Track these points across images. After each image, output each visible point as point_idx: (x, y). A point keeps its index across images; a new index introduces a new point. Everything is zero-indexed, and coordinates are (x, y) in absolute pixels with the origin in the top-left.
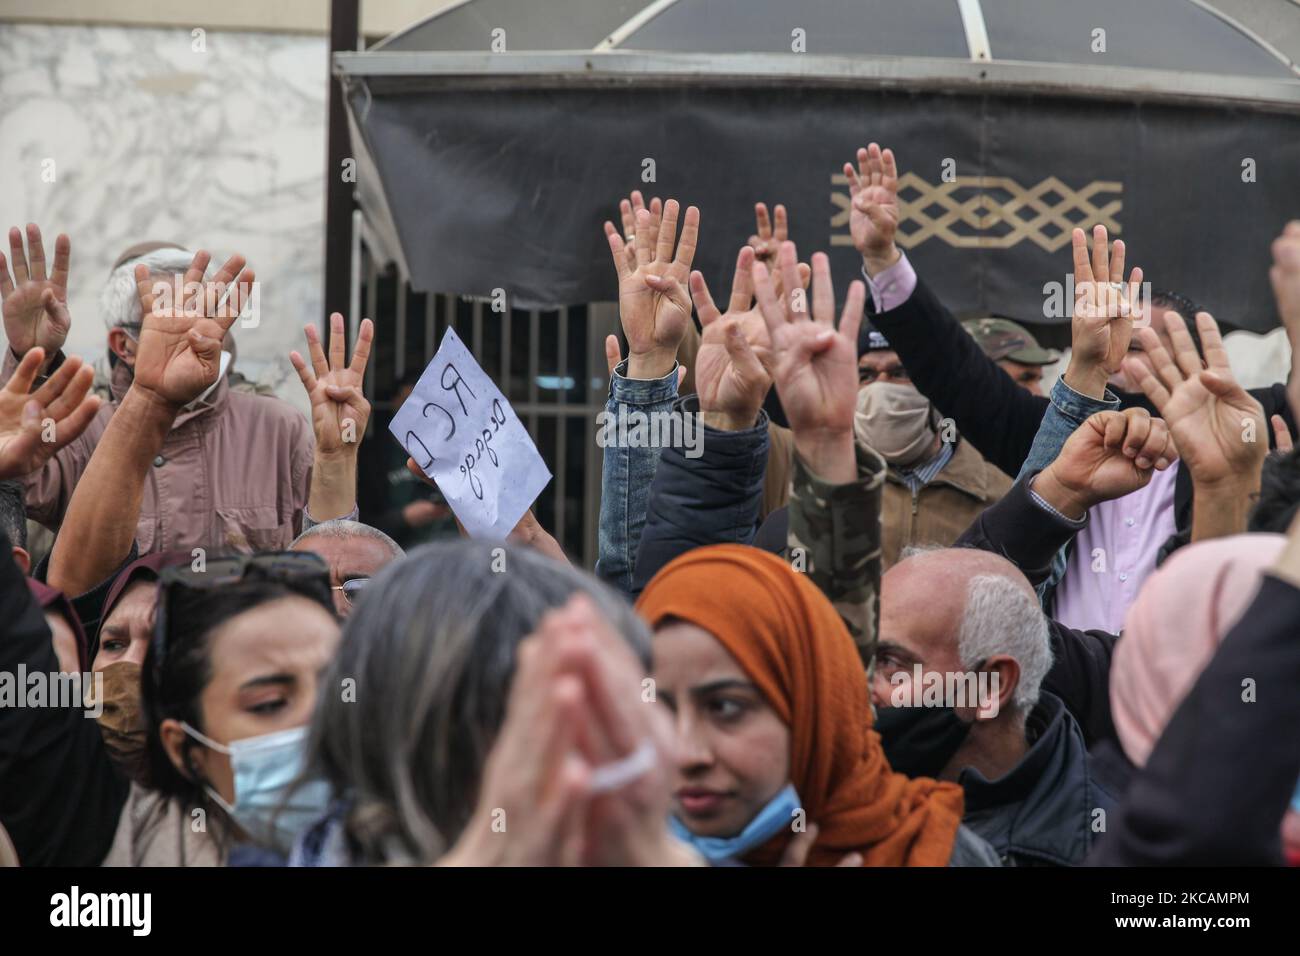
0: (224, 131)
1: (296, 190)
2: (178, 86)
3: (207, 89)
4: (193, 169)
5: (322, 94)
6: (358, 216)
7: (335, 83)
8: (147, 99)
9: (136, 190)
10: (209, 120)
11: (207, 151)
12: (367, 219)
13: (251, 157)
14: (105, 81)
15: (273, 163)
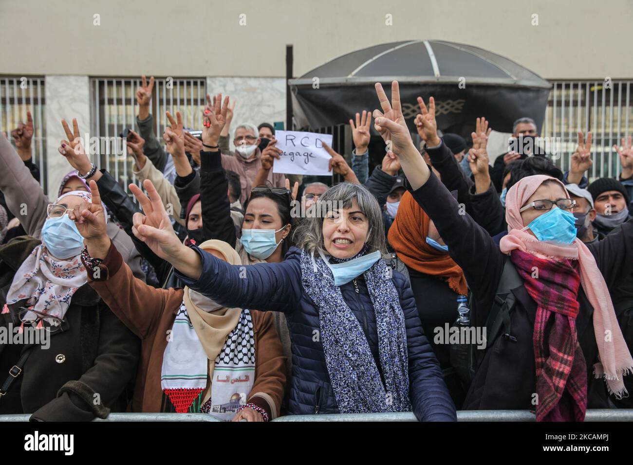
0: (263, 99)
1: (279, 113)
2: (252, 90)
3: (259, 91)
4: (256, 109)
5: (284, 91)
6: (293, 118)
7: (288, 87)
8: (245, 93)
9: (244, 114)
10: (260, 98)
11: (259, 105)
12: (295, 119)
13: (269, 106)
14: (236, 90)
15: (274, 107)
